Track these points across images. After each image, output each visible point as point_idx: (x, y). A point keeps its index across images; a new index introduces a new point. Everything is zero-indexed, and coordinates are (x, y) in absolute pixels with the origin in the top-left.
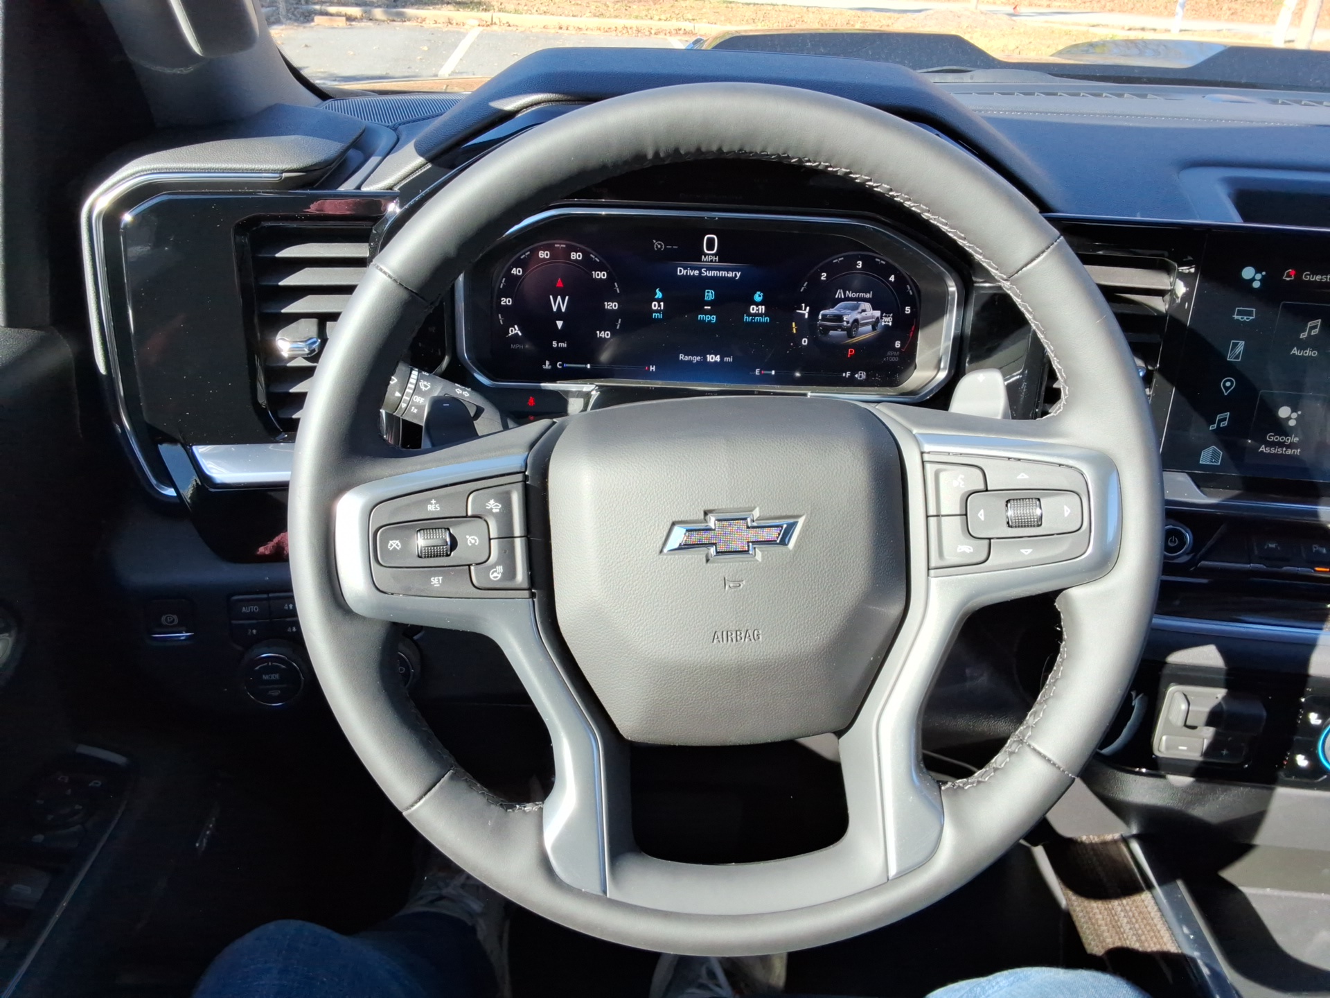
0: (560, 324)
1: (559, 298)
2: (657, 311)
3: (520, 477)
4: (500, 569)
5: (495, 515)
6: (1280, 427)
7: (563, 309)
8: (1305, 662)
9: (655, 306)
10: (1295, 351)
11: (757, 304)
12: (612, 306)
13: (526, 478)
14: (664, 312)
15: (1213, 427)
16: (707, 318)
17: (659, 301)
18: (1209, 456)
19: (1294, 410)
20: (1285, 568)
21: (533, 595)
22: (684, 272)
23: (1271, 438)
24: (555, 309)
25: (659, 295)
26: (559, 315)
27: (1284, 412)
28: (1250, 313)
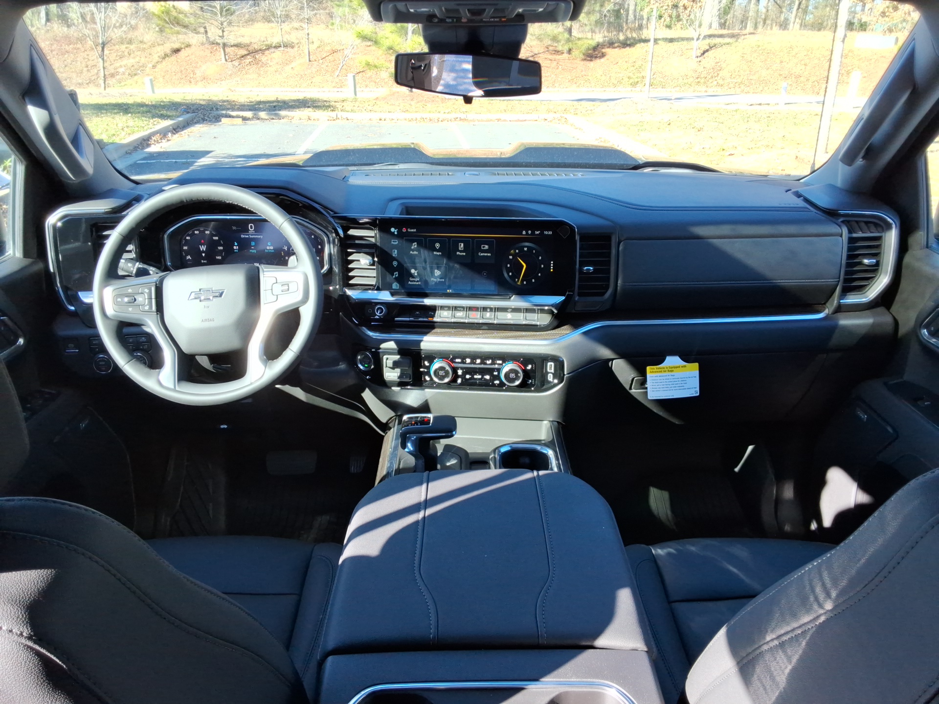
0: (204, 255)
1: (203, 246)
2: (236, 249)
3: (155, 284)
4: (148, 306)
5: (147, 293)
6: (412, 276)
7: (204, 250)
8: (419, 346)
9: (235, 248)
10: (411, 252)
11: (269, 246)
12: (221, 248)
13: (156, 284)
14: (239, 250)
15: (394, 277)
16: (253, 251)
17: (236, 246)
18: (395, 286)
19: (416, 270)
20: (420, 319)
21: (157, 314)
22: (244, 236)
23: (411, 279)
24: (202, 250)
25: (236, 244)
26: (203, 252)
27: (413, 271)
28: (396, 242)
